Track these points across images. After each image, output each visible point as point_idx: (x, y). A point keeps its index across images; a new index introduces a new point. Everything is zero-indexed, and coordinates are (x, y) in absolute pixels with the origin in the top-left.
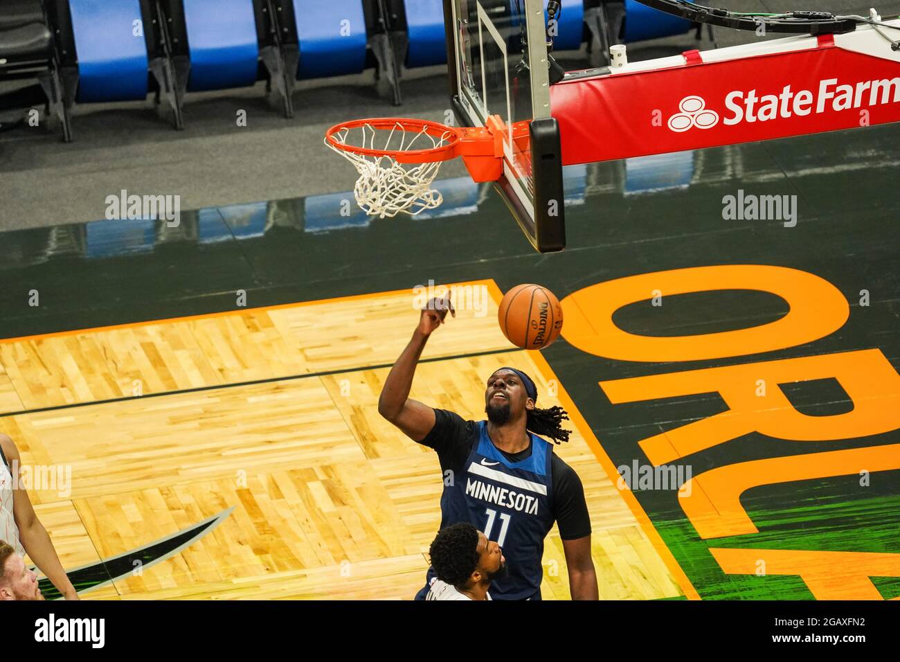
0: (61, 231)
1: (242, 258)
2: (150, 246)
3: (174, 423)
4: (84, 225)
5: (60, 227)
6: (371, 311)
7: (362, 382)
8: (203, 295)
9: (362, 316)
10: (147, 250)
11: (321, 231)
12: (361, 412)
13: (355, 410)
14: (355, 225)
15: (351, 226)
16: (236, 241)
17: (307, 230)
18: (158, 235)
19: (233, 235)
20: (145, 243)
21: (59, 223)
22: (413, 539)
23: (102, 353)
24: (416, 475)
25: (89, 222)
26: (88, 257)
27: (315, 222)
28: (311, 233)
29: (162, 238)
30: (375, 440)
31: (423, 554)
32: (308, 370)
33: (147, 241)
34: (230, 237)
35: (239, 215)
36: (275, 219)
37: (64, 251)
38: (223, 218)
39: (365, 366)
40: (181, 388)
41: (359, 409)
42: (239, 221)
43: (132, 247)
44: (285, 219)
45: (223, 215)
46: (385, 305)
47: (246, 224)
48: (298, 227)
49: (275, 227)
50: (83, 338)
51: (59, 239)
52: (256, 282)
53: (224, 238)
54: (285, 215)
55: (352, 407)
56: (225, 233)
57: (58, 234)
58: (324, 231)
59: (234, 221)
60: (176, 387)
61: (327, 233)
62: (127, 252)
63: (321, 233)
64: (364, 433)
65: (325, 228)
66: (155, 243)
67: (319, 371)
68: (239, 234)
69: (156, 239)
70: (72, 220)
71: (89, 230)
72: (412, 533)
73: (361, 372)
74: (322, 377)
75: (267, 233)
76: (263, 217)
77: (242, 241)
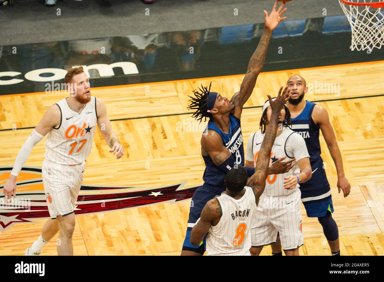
0: (210, 31)
1: (291, 45)
2: (249, 39)
3: (250, 122)
4: (221, 28)
5: (211, 29)
6: (348, 72)
7: (340, 106)
8: (271, 63)
9: (344, 74)
10: (248, 41)
11: (330, 33)
12: (337, 119)
13: (334, 118)
14: (347, 31)
15: (345, 31)
16: (289, 37)
17: (323, 33)
18: (254, 34)
19: (288, 34)
20: (247, 37)
21: (210, 27)
22: (355, 179)
23: (221, 88)
24: (360, 150)
25: (223, 27)
26: (221, 43)
27: (328, 29)
28: (325, 34)
29: (255, 35)
30: (342, 133)
31: (359, 186)
32: (315, 99)
33: (248, 37)
34: (287, 35)
35: (293, 25)
36: (309, 27)
37: (211, 40)
38: (285, 26)
39: (342, 98)
40: (255, 105)
41: (336, 118)
42: (292, 28)
43: (241, 39)
44: (313, 28)
45: (285, 25)
46: (356, 69)
47: (295, 29)
48: (319, 31)
49: (309, 31)
50: (214, 81)
51: (209, 35)
52: (296, 57)
53: (284, 36)
54: (314, 25)
55: (334, 117)
56: (284, 34)
57: (209, 32)
58: (331, 33)
59: (290, 28)
60: (253, 105)
61: (333, 34)
62: (238, 41)
63: (330, 34)
64: (338, 129)
65: (332, 32)
66: (252, 37)
67: (320, 100)
68: (291, 34)
69: (252, 35)
70: (216, 26)
71: (223, 30)
72: (356, 176)
73: (340, 101)
74: (321, 102)
75: (304, 34)
76: (303, 26)
77: (292, 37)
